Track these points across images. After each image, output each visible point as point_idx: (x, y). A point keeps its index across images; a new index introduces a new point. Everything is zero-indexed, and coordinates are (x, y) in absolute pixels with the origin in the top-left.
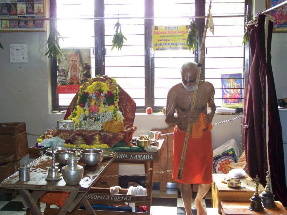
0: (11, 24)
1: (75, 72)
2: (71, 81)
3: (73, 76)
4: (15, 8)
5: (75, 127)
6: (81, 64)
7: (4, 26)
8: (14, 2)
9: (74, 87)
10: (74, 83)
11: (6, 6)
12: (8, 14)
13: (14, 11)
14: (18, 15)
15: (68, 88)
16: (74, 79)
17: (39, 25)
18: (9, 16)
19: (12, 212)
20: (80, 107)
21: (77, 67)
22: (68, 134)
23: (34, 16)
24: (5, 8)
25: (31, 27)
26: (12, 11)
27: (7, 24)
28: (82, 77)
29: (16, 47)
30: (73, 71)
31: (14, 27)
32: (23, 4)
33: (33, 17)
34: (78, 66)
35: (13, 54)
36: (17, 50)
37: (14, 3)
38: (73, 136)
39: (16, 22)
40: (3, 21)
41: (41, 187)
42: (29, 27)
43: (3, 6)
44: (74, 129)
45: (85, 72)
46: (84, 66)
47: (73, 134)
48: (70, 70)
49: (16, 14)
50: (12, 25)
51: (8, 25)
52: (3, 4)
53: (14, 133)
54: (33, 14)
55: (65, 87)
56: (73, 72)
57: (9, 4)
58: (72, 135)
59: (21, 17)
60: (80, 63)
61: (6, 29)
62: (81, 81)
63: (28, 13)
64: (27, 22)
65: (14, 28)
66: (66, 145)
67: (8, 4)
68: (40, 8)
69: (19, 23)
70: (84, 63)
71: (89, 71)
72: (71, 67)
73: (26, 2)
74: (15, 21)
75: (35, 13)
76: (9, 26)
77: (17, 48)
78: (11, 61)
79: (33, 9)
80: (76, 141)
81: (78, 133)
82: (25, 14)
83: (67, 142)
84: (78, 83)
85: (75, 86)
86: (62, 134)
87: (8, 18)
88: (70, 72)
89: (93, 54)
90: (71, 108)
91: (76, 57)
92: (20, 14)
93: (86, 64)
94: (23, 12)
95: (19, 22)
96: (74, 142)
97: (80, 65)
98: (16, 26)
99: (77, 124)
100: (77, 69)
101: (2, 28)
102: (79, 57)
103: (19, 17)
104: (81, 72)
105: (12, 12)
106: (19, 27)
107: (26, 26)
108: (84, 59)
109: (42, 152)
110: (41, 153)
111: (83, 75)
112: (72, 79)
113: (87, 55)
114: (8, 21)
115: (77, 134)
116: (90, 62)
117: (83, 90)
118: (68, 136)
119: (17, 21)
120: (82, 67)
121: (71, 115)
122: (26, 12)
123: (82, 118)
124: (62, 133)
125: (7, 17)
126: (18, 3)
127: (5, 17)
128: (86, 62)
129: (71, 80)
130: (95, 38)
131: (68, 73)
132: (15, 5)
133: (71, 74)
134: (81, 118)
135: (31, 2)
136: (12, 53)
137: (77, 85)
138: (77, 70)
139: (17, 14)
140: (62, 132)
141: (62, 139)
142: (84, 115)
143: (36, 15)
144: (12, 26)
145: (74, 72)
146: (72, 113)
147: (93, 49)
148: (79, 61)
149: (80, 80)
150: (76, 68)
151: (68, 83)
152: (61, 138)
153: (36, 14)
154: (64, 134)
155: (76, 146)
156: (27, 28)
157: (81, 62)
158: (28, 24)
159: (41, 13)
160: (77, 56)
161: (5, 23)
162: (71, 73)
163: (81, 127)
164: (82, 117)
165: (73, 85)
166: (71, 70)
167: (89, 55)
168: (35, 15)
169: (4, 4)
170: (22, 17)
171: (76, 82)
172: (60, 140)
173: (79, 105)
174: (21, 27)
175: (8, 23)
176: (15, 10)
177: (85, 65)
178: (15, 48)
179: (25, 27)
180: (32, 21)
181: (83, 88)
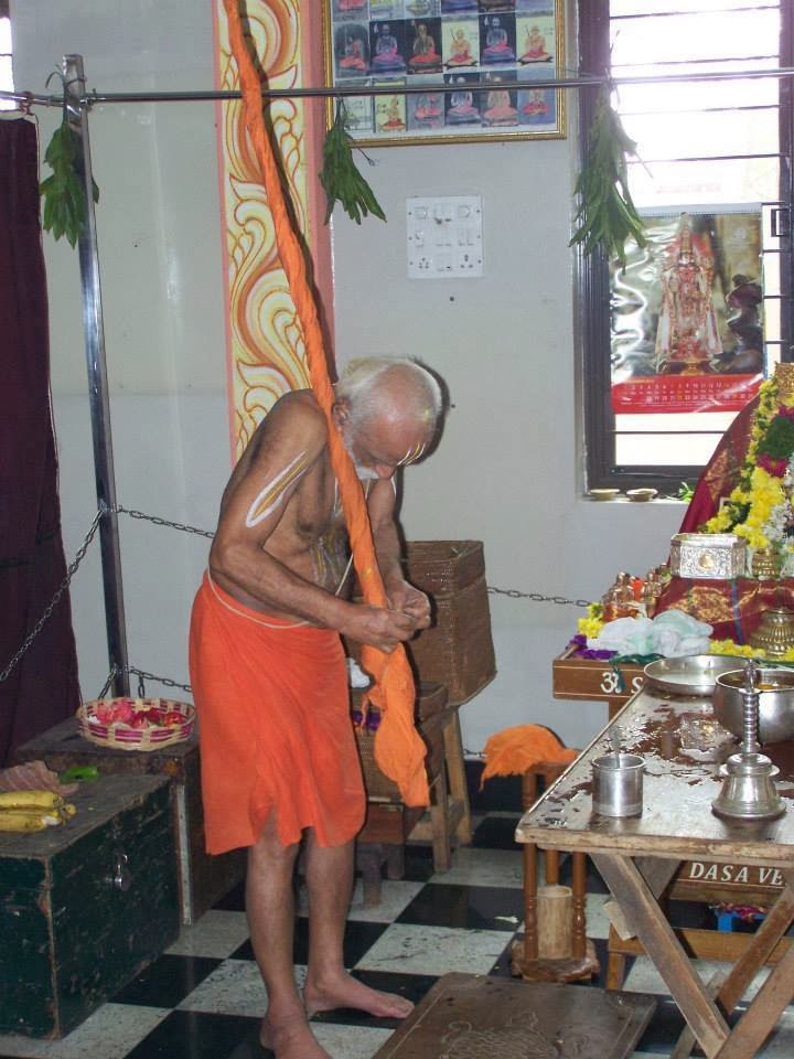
0: (413, 109)
1: (688, 314)
2: (673, 356)
3: (680, 334)
4: (431, 40)
5: (753, 567)
6: (718, 281)
7: (382, 119)
8: (426, 12)
9: (684, 385)
10: (684, 367)
11: (391, 34)
12: (403, 65)
13: (428, 55)
14: (445, 68)
15: (657, 387)
16: (684, 346)
17: (537, 111)
18: (404, 74)
19: (448, 931)
20: (769, 475)
21: (700, 294)
22: (724, 599)
23: (515, 71)
24: (387, 43)
25: (503, 120)
26: (419, 53)
27: (396, 113)
28: (723, 342)
29: (435, 211)
30: (680, 310)
31: (427, 122)
32: (468, 18)
33: (512, 75)
34: (703, 288)
35: (419, 242)
36: (439, 222)
37: (428, 15)
38: (746, 608)
39: (438, 101)
40: (380, 99)
41: (710, 847)
42: (491, 123)
43: (381, 34)
44: (748, 575)
45: (738, 314)
46: (733, 287)
47: (746, 599)
48: (666, 306)
49: (437, 67)
50: (420, 115)
51: (402, 116)
52: (380, 24)
53: (444, 589)
54: (513, 61)
55: (645, 385)
56: (680, 317)
57: (409, 21)
58: (741, 602)
59: (456, 76)
60: (714, 276)
61: (394, 134)
62: (716, 357)
63: (486, 59)
64: (482, 97)
65: (429, 126)
66: (717, 646)
67: (402, 22)
68: (541, 33)
69: (448, 106)
70: (734, 273)
71: (756, 309)
72: (675, 294)
73: (481, 11)
74: (430, 97)
75: (519, 57)
76: (403, 121)
77: (439, 217)
78: (414, 272)
79: (512, 43)
80: (762, 628)
81: (769, 591)
82: (473, 64)
83: (721, 632)
84: (704, 366)
85: (687, 380)
86: (695, 599)
87: (401, 83)
88: (666, 315)
89: (774, 234)
90: (715, 480)
91: (695, 250)
92: (451, 63)
93: (739, 280)
94: (466, 56)
95: (448, 99)
96: (755, 636)
97: (713, 286)
98: (436, 117)
99: (761, 552)
100: (697, 301)
101: (375, 131)
102: (708, 248)
103: (447, 77)
104: (715, 314)
105: (418, 58)
106: (448, 120)
107: (478, 117)
108: (730, 259)
109: (613, 679)
110: (609, 680)
111: (727, 328)
112: (675, 347)
113: (748, 239)
114: (401, 98)
115: (767, 599)
116: (760, 270)
117: (772, 399)
118: (725, 606)
119: (442, 97)
120: (725, 293)
121: (719, 514)
122: (481, 55)
123: (781, 527)
124: (696, 591)
125: (399, 79)
126: (444, 16)
127: (391, 80)
128: (742, 272)
129: (674, 351)
130: (783, 163)
131: (660, 319)
132: (434, 27)
133: (672, 323)
134: (774, 525)
135: (503, 10)
136: (418, 238)
137: (702, 373)
138: (698, 309)
139: (441, 67)
140: (694, 588)
141: (697, 619)
142: (787, 512)
143: (525, 66)
144: (417, 118)
145: (684, 315)
146: (726, 504)
147: (773, 212)
148: (708, 266)
149: (712, 351)
150: (694, 300)
151: (661, 367)
152: (692, 615)
153: (524, 63)
154: (707, 595)
155: (768, 654)
156: (484, 126)
157: (719, 270)
158: (486, 109)
159: (544, 57)
160: (701, 246)
161: (389, 106)
162: (674, 320)
163: (782, 563)
164: (778, 521)
165: (683, 374)
166: (671, 308)
167: (754, 238)
168: (518, 67)
169: (385, 22)
170: (461, 80)
171: (698, 361)
172: (692, 625)
173: (760, 464)
174: (456, 123)
175: (401, 108)
176: (432, 49)
177: (737, 283)
178: (430, 214)
179: (474, 122)
180: (506, 93)
181: (775, 387)
